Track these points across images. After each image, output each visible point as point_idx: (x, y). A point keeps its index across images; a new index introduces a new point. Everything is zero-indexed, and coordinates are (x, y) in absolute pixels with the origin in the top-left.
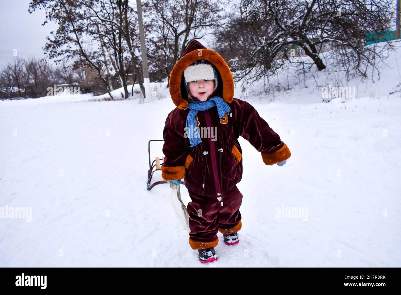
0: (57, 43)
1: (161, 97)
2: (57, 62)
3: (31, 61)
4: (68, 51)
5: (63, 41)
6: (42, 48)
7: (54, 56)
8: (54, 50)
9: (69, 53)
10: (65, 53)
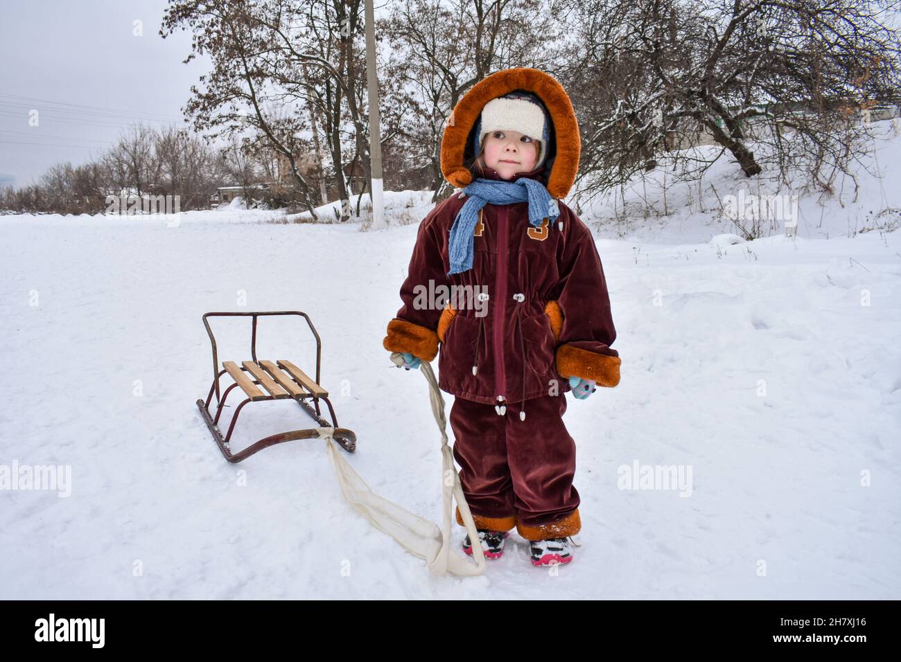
0: (211, 100)
1: (408, 220)
2: (210, 137)
3: (168, 134)
4: (232, 117)
5: (223, 95)
6: (181, 110)
7: (204, 126)
8: (204, 115)
9: (235, 120)
10: (227, 120)
